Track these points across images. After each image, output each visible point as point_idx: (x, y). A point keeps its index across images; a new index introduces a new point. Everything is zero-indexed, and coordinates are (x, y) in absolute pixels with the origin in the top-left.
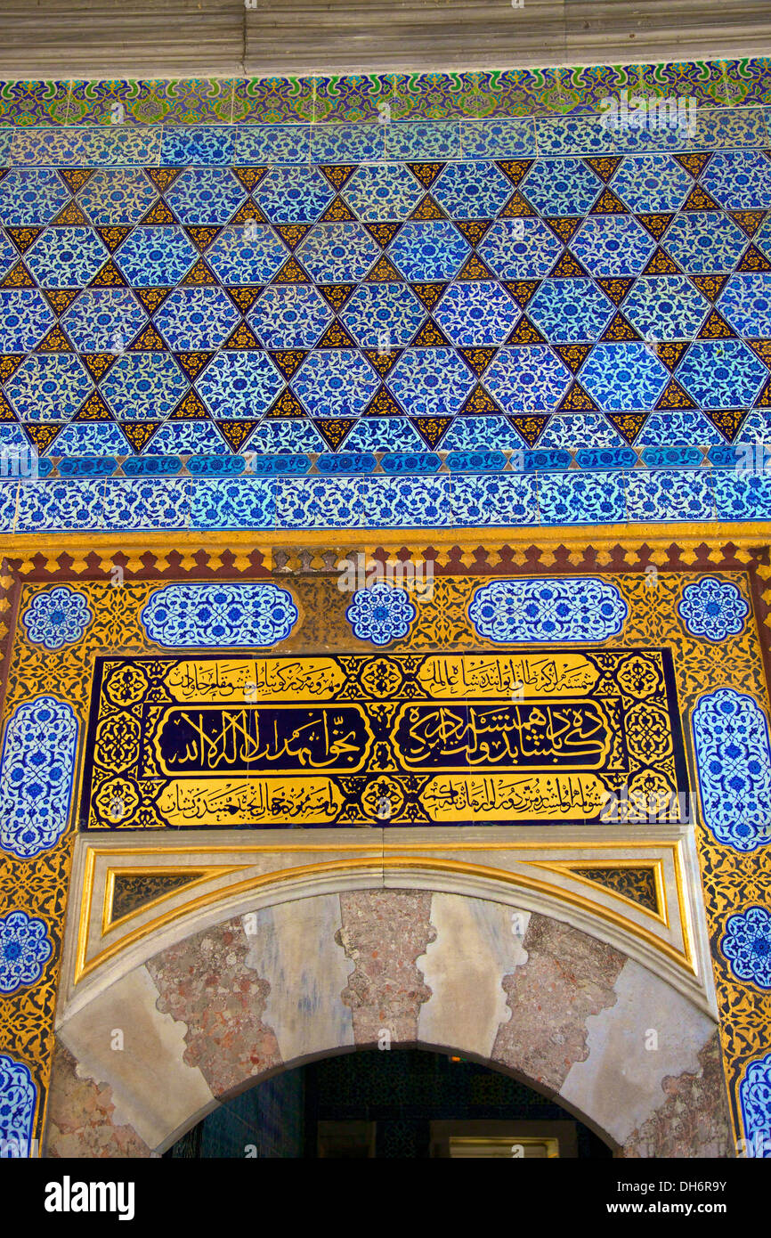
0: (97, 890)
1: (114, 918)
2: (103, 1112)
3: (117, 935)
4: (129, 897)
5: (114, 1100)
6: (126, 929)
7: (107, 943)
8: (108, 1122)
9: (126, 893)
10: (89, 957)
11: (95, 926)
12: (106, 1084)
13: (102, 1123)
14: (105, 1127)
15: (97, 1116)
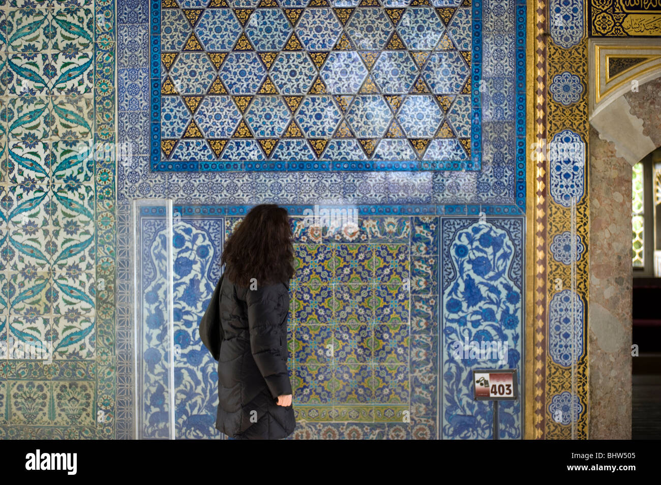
0: (602, 64)
1: (610, 76)
2: (612, 152)
3: (613, 83)
4: (615, 67)
5: (616, 148)
6: (616, 81)
7: (609, 87)
8: (614, 156)
9: (613, 65)
10: (602, 92)
11: (603, 80)
12: (612, 142)
13: (612, 156)
14: (613, 158)
15: (610, 154)
